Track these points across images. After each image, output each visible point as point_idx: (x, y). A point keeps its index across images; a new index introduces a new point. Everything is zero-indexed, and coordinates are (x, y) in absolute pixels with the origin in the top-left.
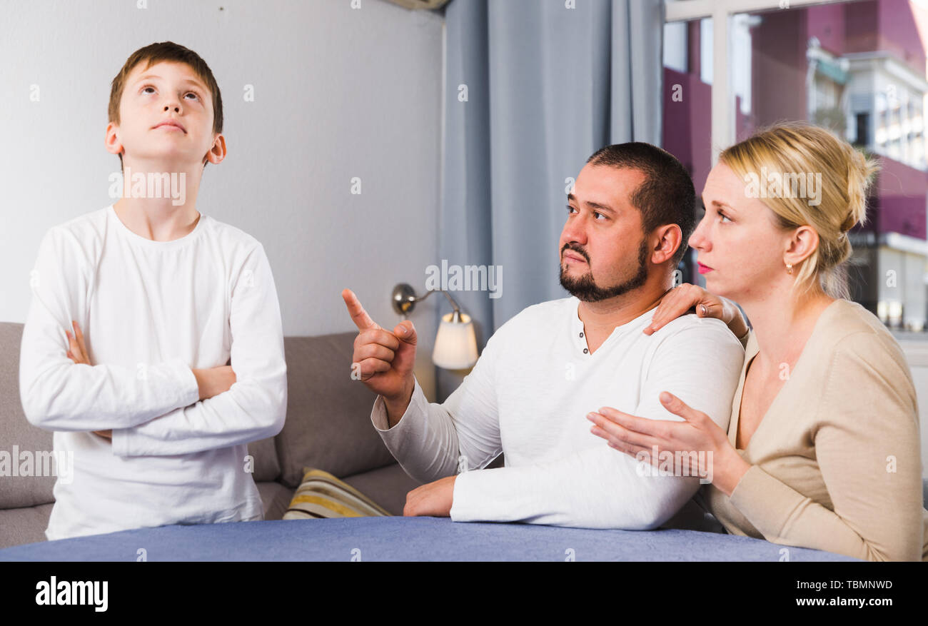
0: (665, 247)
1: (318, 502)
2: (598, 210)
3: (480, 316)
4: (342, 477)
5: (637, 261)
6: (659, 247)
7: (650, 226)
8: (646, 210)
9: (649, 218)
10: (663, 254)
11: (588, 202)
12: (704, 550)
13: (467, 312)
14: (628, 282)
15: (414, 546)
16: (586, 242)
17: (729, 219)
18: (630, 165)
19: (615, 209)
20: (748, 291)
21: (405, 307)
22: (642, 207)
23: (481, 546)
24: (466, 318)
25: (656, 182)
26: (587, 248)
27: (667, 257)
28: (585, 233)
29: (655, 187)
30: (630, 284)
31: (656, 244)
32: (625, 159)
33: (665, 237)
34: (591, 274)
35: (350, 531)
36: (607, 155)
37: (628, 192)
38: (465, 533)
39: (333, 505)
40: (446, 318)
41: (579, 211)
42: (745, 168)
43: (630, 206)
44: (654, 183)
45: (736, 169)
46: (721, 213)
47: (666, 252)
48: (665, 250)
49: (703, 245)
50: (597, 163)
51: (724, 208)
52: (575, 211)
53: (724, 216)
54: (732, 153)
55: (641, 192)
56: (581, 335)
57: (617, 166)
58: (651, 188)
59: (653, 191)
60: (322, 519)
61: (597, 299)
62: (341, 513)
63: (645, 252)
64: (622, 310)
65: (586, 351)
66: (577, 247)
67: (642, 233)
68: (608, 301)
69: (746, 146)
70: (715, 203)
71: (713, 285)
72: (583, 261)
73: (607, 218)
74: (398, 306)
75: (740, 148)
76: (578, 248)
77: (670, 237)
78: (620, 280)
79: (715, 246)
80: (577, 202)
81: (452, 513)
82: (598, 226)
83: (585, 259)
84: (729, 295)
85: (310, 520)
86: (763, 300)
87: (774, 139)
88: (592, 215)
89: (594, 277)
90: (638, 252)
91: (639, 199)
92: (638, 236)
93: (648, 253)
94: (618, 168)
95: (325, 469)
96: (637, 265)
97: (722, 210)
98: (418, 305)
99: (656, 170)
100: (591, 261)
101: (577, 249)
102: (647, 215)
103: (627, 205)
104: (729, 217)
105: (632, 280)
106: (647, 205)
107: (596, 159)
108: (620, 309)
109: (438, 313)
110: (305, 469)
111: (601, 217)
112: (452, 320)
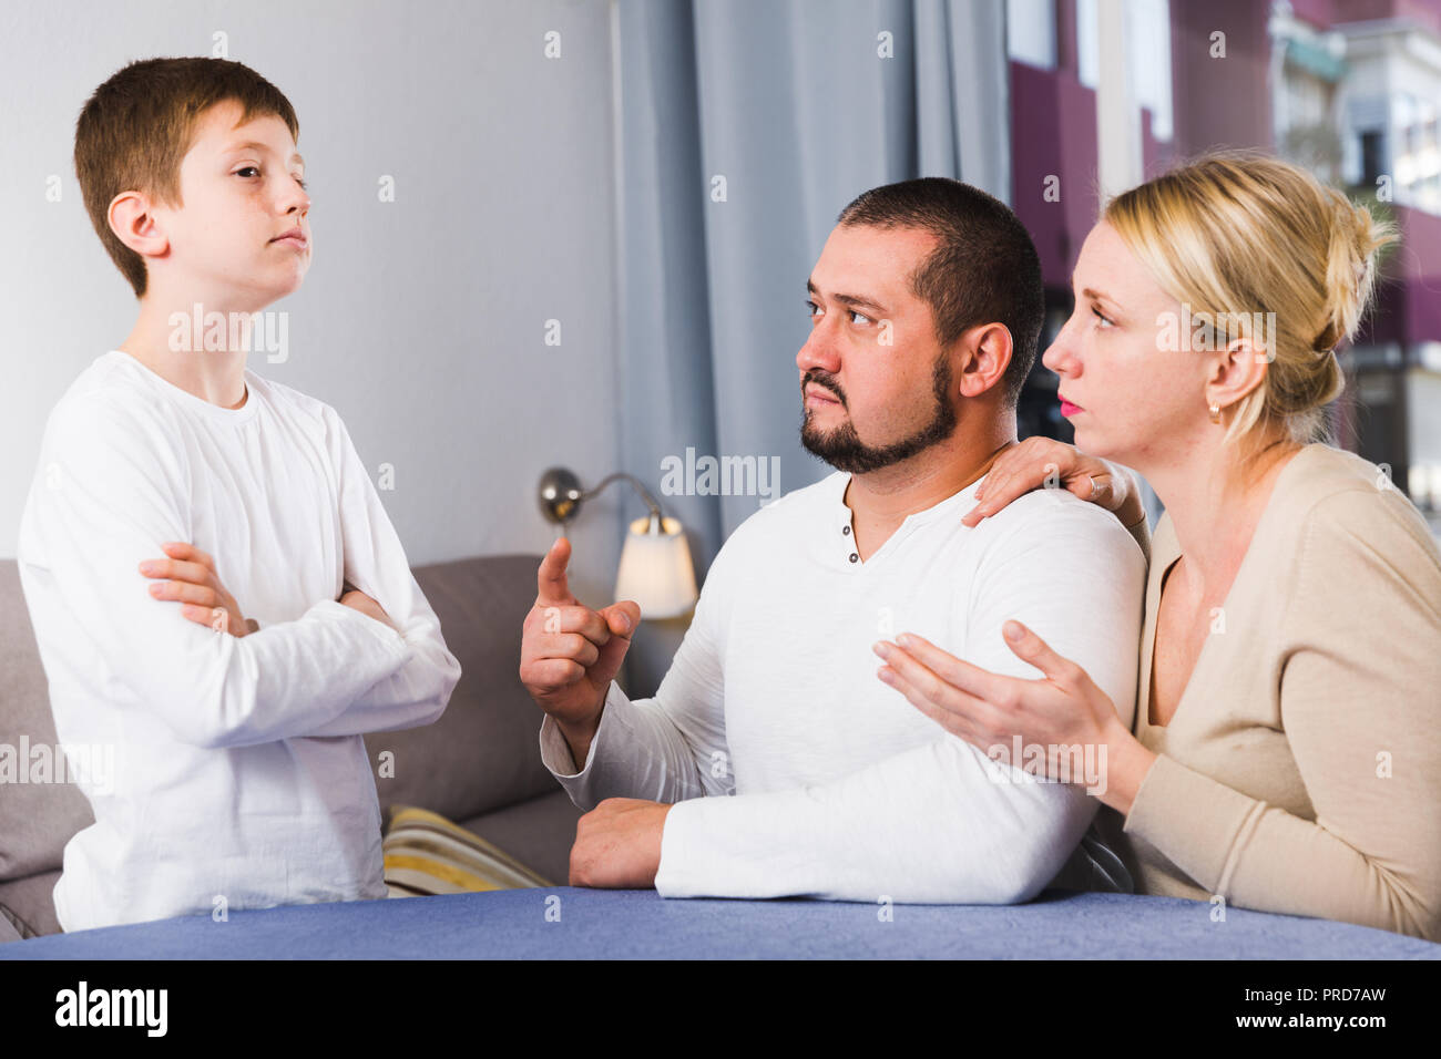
0: (984, 364)
1: (419, 865)
2: (855, 308)
3: (697, 521)
4: (459, 820)
5: (933, 394)
6: (973, 366)
7: (952, 330)
8: (942, 301)
9: (947, 315)
10: (982, 379)
11: (837, 295)
12: (1105, 926)
13: (675, 515)
14: (920, 435)
15: (591, 939)
16: (838, 367)
17: (1112, 323)
18: (909, 223)
19: (883, 304)
20: (1145, 449)
21: (562, 509)
22: (934, 299)
23: (710, 934)
24: (672, 526)
25: (958, 249)
26: (840, 379)
27: (989, 383)
28: (837, 352)
29: (956, 259)
30: (923, 437)
31: (966, 361)
32: (900, 212)
33: (983, 347)
34: (851, 423)
35: (477, 916)
36: (869, 206)
37: (906, 272)
38: (680, 912)
39: (447, 872)
40: (637, 527)
41: (825, 310)
42: (1141, 232)
43: (910, 297)
44: (953, 250)
45: (1125, 231)
46: (1097, 311)
47: (987, 375)
48: (984, 372)
49: (1067, 365)
50: (852, 222)
51: (1102, 301)
52: (819, 312)
53: (1102, 317)
54: (1123, 204)
55: (930, 271)
56: (846, 531)
57: (884, 225)
58: (948, 262)
59: (952, 267)
60: (428, 897)
61: (867, 469)
62: (459, 884)
63: (944, 378)
64: (917, 484)
65: (854, 558)
66: (824, 377)
67: (936, 344)
68: (887, 470)
69: (1148, 191)
70: (1088, 293)
71: (1087, 440)
72: (836, 402)
73: (873, 321)
74: (550, 509)
75: (1138, 196)
76: (825, 379)
77: (991, 347)
78: (904, 432)
79: (1087, 370)
80: (820, 296)
81: (658, 882)
82: (858, 338)
83: (838, 399)
84: (1117, 455)
85: (408, 900)
86: (1175, 465)
87: (1199, 180)
88: (846, 318)
89: (856, 429)
90: (932, 379)
91: (925, 282)
92: (930, 350)
93: (951, 380)
94: (886, 228)
95: (429, 807)
96: (932, 402)
97: (1100, 306)
98: (586, 506)
99: (957, 228)
100: (847, 401)
101: (823, 382)
102: (942, 312)
103: (904, 294)
104: (1112, 319)
105: (926, 429)
106: (941, 294)
107: (851, 214)
108: (913, 483)
109: (623, 519)
110: (393, 809)
111: (859, 320)
112: (647, 530)
